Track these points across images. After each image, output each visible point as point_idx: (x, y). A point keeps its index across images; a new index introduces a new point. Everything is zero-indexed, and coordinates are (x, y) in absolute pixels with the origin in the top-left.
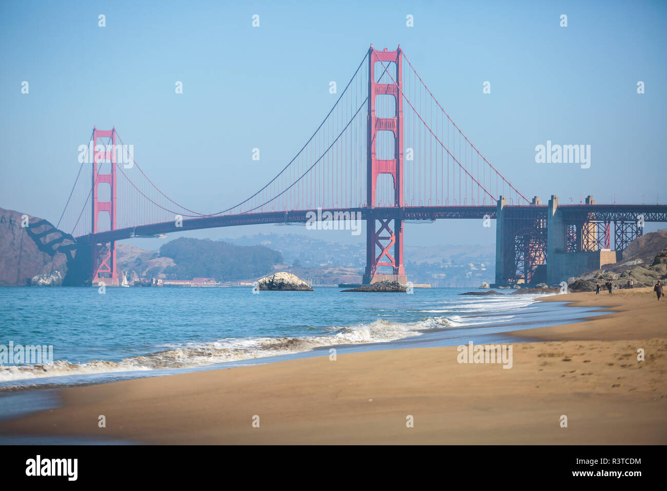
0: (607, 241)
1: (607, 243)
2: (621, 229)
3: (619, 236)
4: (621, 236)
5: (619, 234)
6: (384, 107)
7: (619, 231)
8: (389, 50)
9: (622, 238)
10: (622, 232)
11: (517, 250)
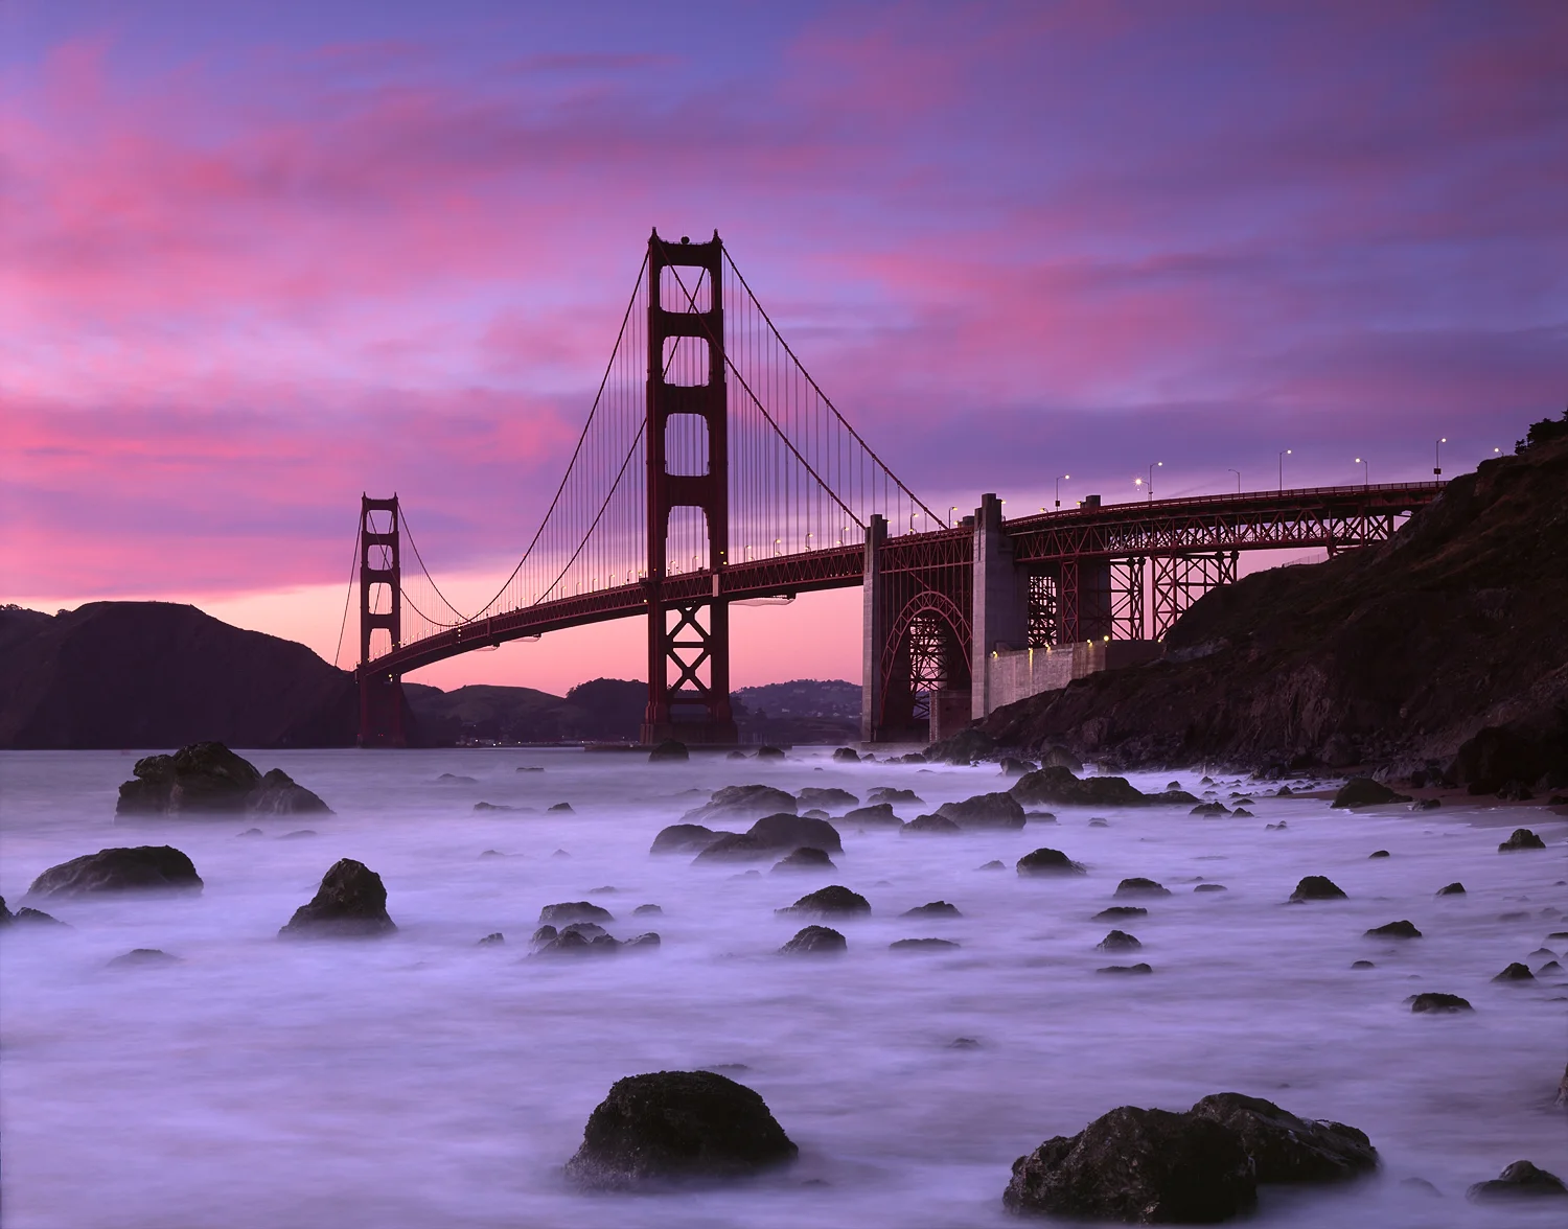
0: (1137, 615)
1: (1137, 622)
2: (1171, 574)
3: (1165, 596)
4: (1171, 595)
5: (1165, 589)
6: (687, 362)
7: (1166, 580)
8: (692, 241)
9: (1175, 600)
10: (1175, 583)
11: (915, 653)
